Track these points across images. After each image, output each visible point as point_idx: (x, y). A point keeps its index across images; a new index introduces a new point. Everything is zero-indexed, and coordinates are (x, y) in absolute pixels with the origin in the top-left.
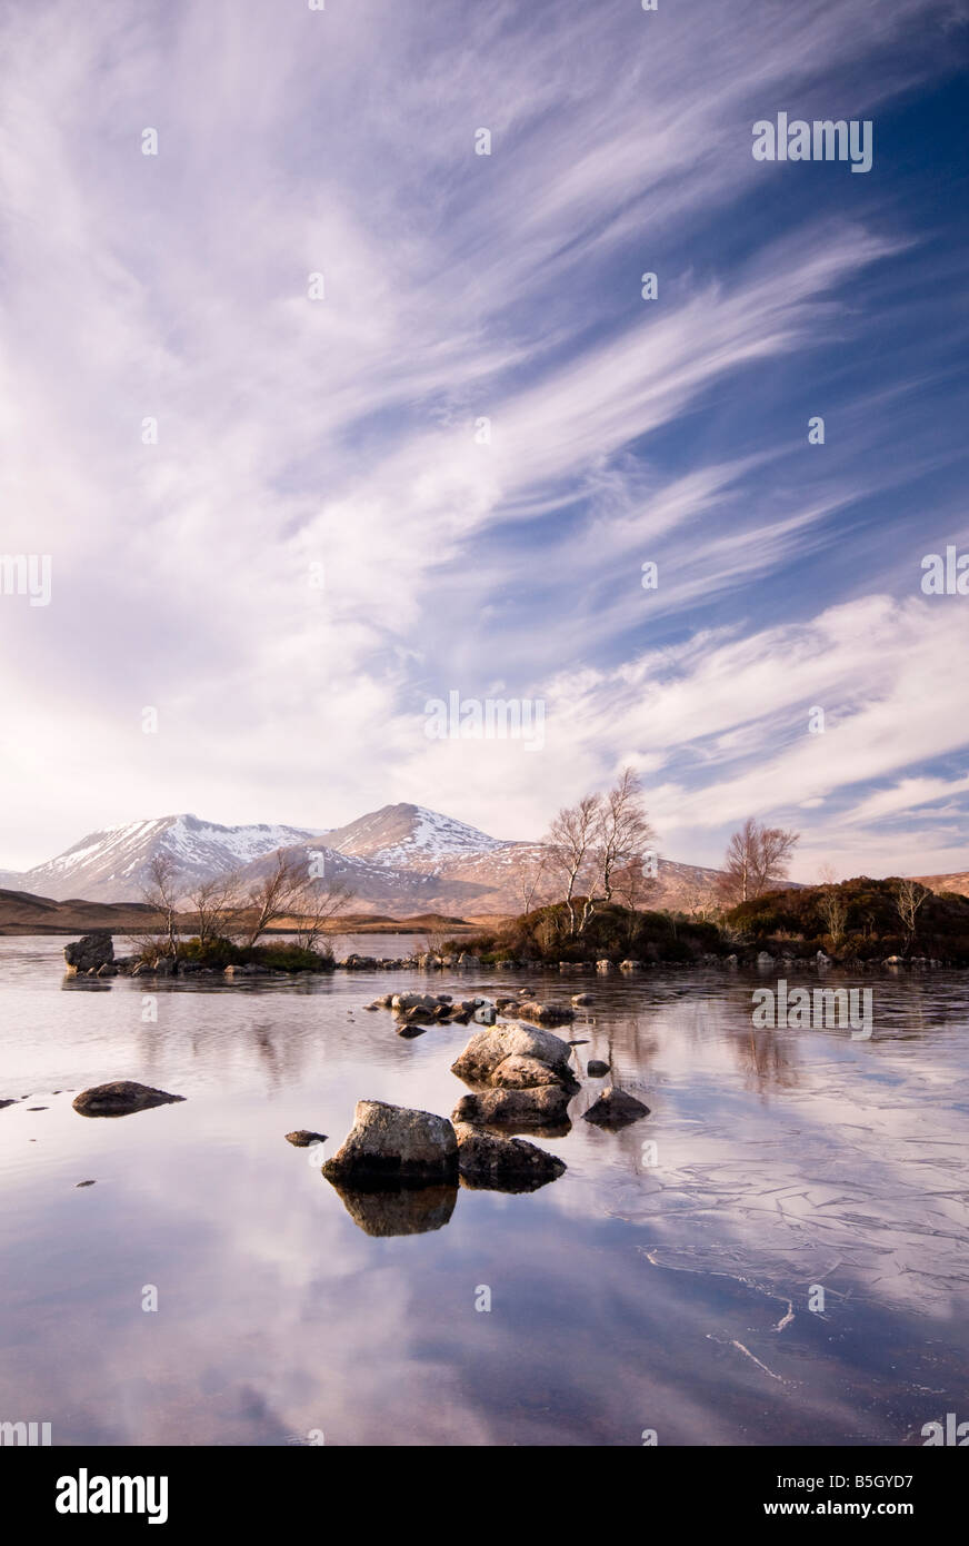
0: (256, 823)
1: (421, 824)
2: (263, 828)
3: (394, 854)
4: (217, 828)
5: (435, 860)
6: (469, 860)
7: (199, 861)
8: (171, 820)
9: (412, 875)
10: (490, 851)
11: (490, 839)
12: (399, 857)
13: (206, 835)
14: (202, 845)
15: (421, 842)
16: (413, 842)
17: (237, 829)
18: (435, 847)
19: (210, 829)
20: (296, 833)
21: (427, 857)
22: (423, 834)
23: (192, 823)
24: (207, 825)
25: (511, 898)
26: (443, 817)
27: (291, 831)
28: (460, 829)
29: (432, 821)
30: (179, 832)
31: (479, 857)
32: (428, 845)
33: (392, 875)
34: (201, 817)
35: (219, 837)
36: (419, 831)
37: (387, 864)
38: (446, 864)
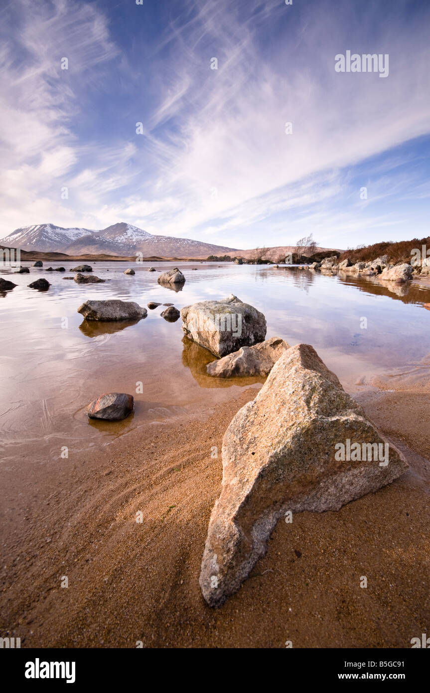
0: (75, 227)
1: (128, 229)
2: (77, 229)
3: (121, 239)
4: (61, 229)
5: (134, 240)
6: (144, 241)
7: (57, 239)
8: (45, 226)
9: (127, 245)
10: (150, 238)
11: (150, 234)
12: (123, 239)
13: (58, 231)
14: (57, 234)
15: (129, 235)
16: (126, 235)
17: (68, 229)
18: (134, 236)
19: (59, 229)
20: (88, 231)
21: (131, 239)
22: (129, 232)
23: (52, 227)
24: (58, 228)
25: (157, 252)
26: (135, 227)
27: (87, 230)
28: (140, 231)
29: (132, 228)
30: (48, 229)
31: (147, 240)
32: (131, 236)
33: (121, 245)
35: (62, 231)
36: (128, 231)
37: (119, 241)
38: (137, 242)
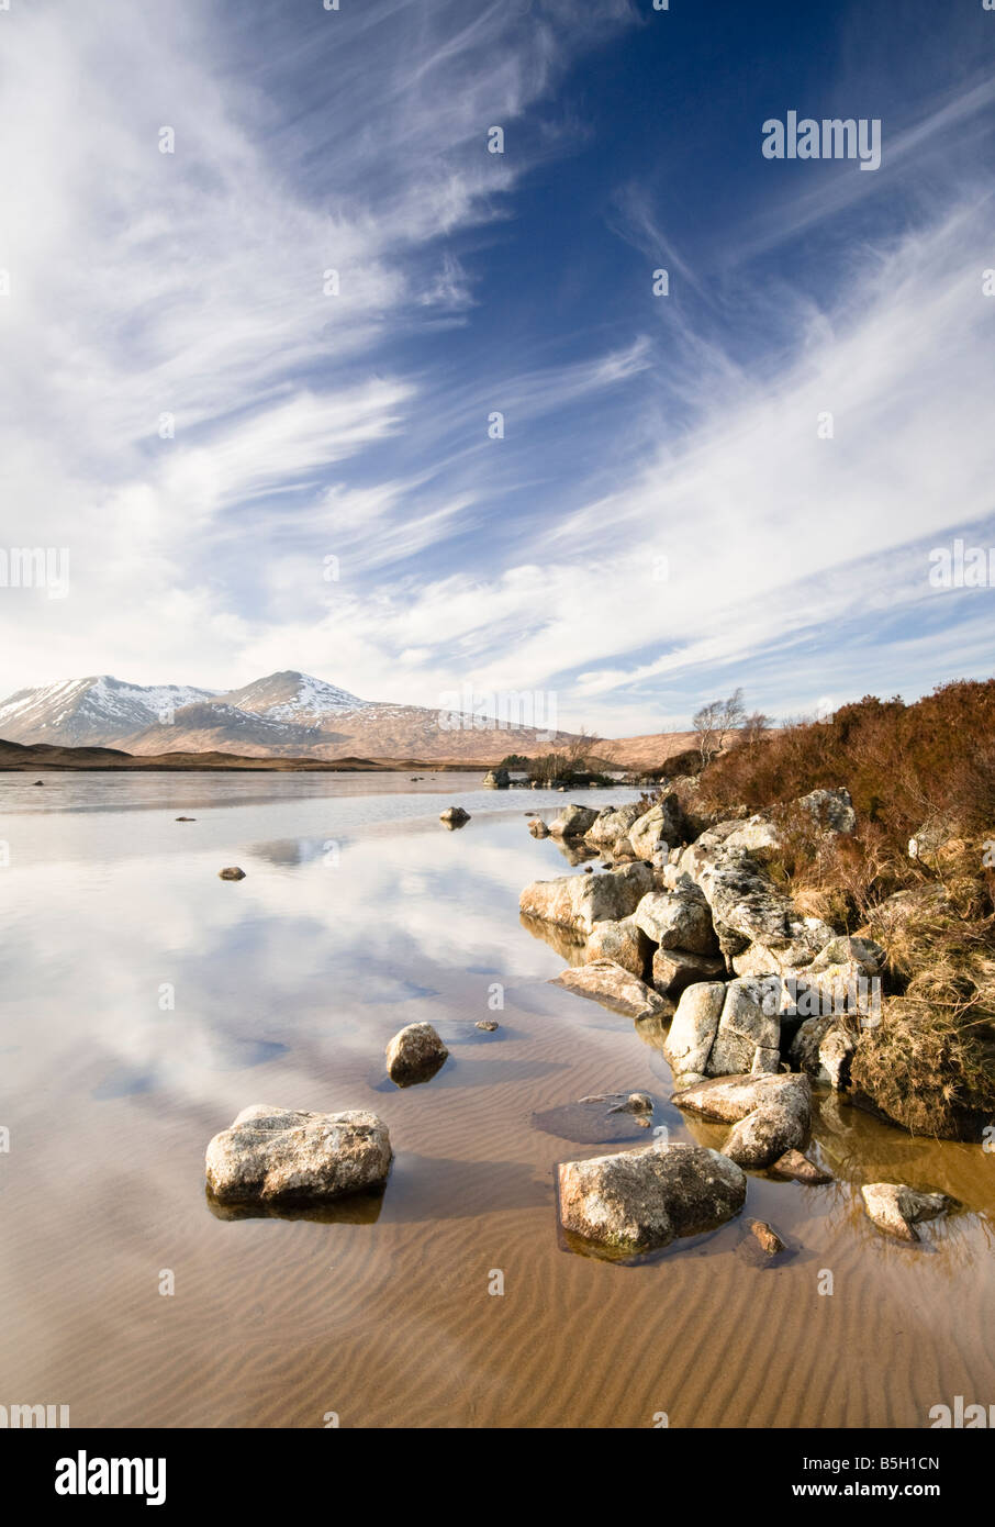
0: (167, 684)
1: (304, 687)
2: (173, 688)
3: (284, 711)
4: (132, 687)
5: (316, 716)
6: (343, 716)
7: (120, 714)
8: (94, 680)
9: (298, 727)
10: (359, 709)
11: (359, 700)
12: (287, 713)
13: (124, 693)
14: (121, 701)
15: (304, 701)
16: (298, 701)
17: (151, 688)
18: (316, 705)
19: (128, 689)
20: (200, 692)
21: (308, 713)
22: (306, 695)
23: (112, 683)
24: (124, 685)
25: (376, 746)
26: (322, 682)
27: (197, 691)
28: (334, 692)
29: (313, 685)
30: (101, 690)
31: (351, 714)
32: (310, 704)
33: (282, 727)
34: (119, 678)
35: (135, 694)
36: (303, 693)
37: (278, 718)
38: (325, 719)
